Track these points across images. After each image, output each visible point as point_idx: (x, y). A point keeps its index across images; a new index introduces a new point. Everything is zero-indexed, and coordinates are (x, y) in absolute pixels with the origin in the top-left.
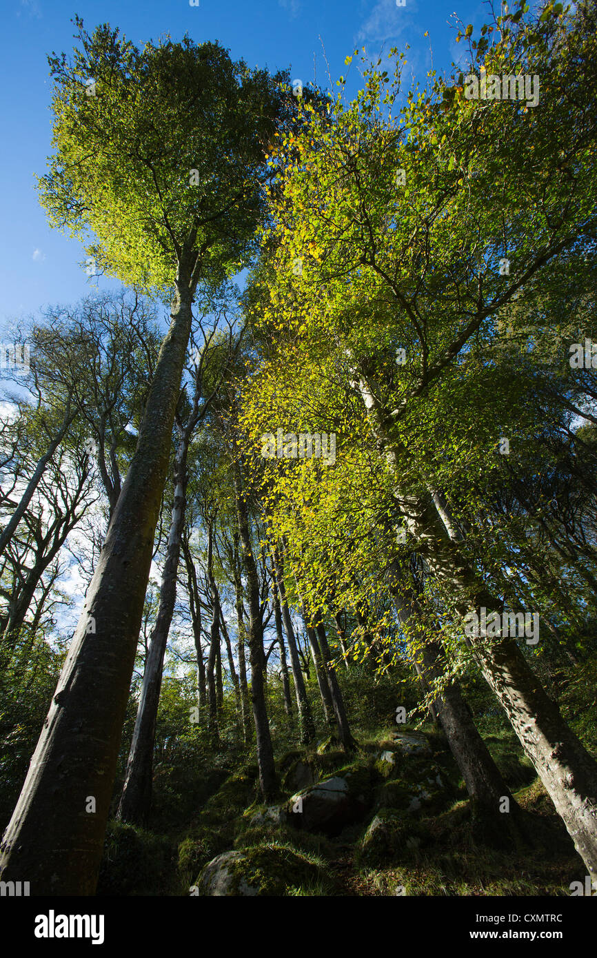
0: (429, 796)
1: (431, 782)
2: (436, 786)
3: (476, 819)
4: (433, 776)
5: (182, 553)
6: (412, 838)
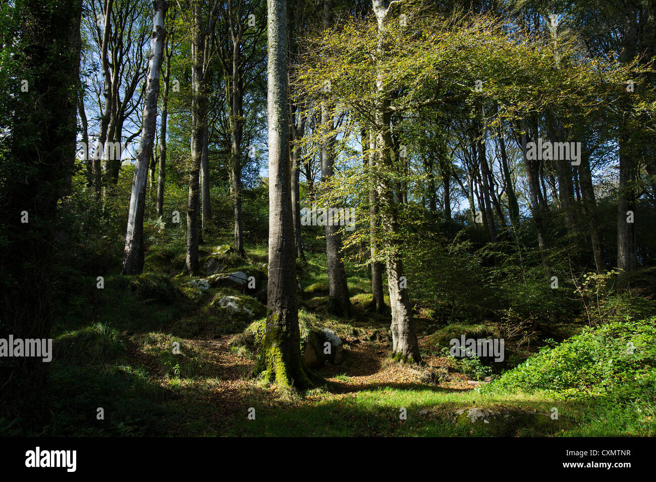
3: (331, 305)
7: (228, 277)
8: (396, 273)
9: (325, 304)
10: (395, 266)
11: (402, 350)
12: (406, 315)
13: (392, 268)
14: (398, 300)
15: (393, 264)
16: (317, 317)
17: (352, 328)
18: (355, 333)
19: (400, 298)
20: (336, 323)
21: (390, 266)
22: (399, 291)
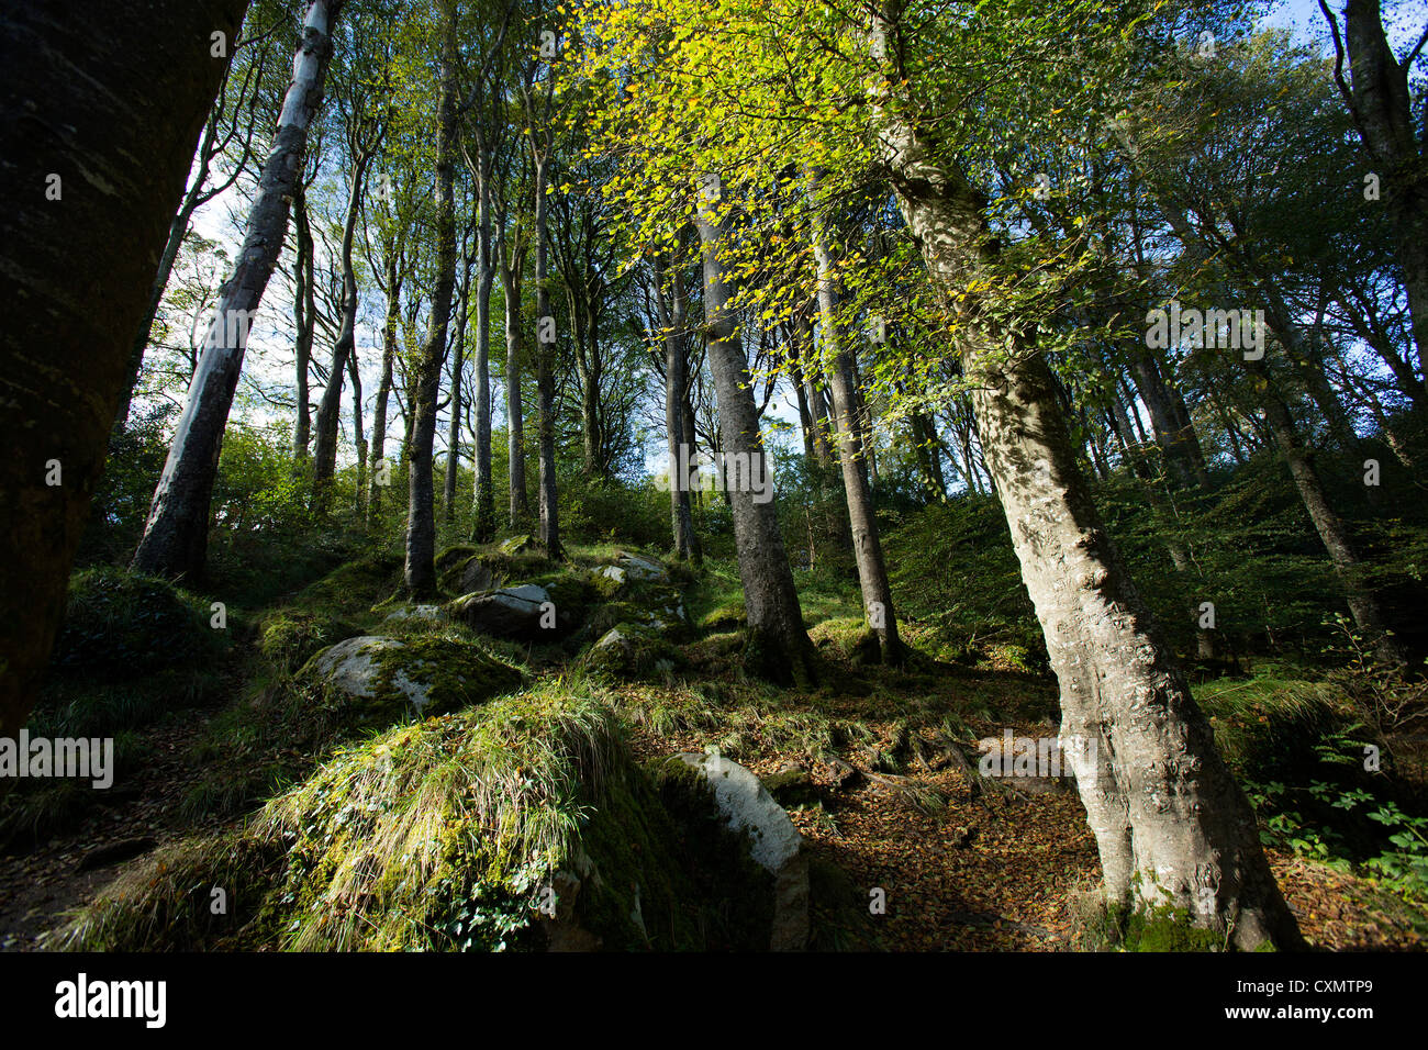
0: (664, 626)
1: (669, 611)
2: (675, 618)
3: (754, 651)
4: (674, 605)
5: (292, 211)
6: (663, 661)
7: (493, 597)
8: (1044, 450)
9: (737, 651)
10: (1031, 422)
11: (1186, 890)
12: (1152, 668)
13: (1021, 433)
14: (1090, 585)
15: (1021, 412)
16: (707, 692)
17: (825, 724)
18: (840, 742)
19: (1099, 573)
20: (772, 709)
21: (1004, 424)
22: (1086, 537)
